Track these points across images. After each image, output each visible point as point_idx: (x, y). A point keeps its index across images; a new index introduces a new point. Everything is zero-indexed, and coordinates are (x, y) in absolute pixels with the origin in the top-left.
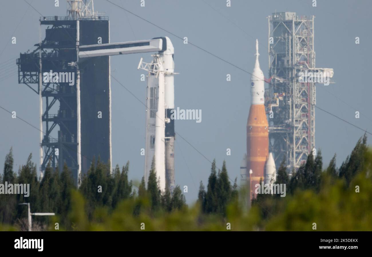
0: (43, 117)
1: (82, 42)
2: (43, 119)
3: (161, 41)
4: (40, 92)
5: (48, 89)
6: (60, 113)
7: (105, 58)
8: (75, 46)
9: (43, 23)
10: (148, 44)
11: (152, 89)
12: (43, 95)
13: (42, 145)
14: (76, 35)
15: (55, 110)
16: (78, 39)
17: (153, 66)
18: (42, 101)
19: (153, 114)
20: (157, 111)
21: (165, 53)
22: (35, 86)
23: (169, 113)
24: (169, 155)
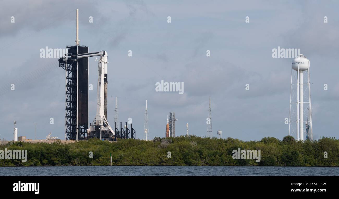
0: (67, 77)
1: (79, 53)
2: (67, 78)
3: (103, 51)
4: (66, 70)
5: (68, 69)
6: (72, 76)
7: (87, 58)
8: (76, 54)
9: (67, 48)
10: (99, 53)
11: (100, 67)
12: (67, 71)
13: (66, 86)
14: (77, 51)
15: (71, 75)
16: (78, 52)
17: (100, 60)
18: (67, 72)
19: (100, 75)
20: (101, 74)
21: (104, 56)
22: (64, 68)
23: (106, 75)
24: (105, 89)
